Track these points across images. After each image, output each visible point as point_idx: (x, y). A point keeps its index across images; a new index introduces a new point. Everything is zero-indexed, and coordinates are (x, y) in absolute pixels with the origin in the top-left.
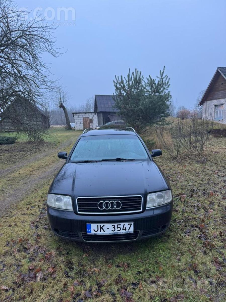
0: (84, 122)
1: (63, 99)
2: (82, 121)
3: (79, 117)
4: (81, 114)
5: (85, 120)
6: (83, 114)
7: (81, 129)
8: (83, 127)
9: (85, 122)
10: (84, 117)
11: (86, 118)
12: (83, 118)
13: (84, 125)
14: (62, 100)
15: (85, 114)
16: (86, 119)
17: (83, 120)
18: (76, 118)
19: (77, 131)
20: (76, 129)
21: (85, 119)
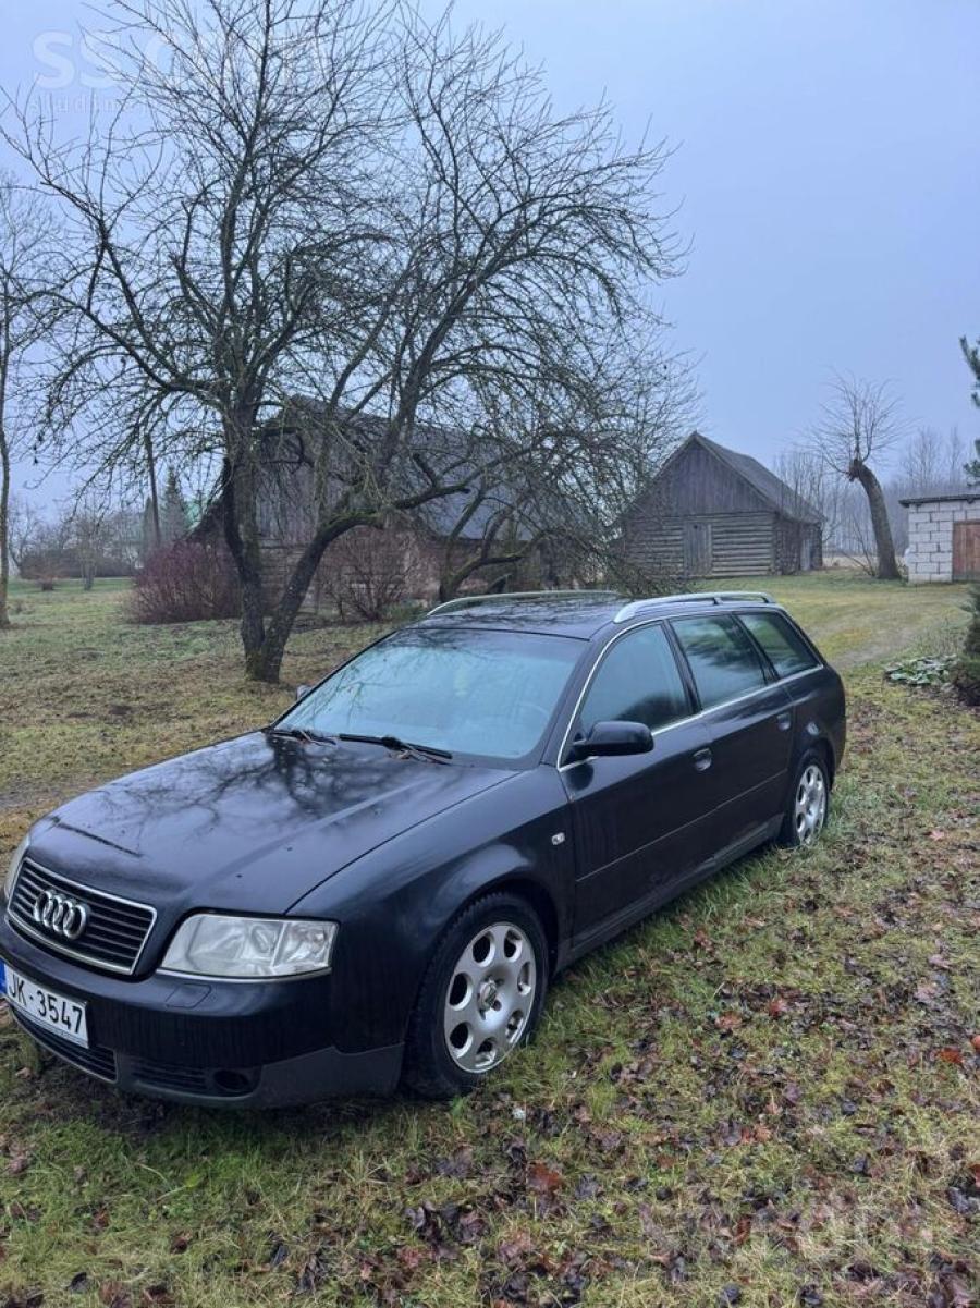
0: (955, 543)
1: (869, 439)
2: (945, 538)
3: (936, 517)
4: (944, 507)
5: (963, 537)
6: (956, 506)
7: (936, 577)
8: (948, 568)
9: (963, 547)
10: (960, 517)
11: (968, 523)
12: (956, 525)
13: (956, 559)
14: (863, 445)
15: (966, 505)
16: (968, 531)
17: (954, 532)
18: (917, 524)
19: (916, 586)
20: (912, 577)
21: (963, 529)
